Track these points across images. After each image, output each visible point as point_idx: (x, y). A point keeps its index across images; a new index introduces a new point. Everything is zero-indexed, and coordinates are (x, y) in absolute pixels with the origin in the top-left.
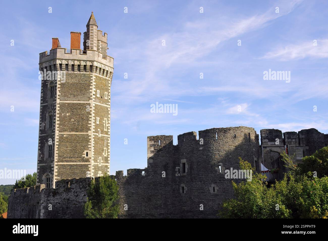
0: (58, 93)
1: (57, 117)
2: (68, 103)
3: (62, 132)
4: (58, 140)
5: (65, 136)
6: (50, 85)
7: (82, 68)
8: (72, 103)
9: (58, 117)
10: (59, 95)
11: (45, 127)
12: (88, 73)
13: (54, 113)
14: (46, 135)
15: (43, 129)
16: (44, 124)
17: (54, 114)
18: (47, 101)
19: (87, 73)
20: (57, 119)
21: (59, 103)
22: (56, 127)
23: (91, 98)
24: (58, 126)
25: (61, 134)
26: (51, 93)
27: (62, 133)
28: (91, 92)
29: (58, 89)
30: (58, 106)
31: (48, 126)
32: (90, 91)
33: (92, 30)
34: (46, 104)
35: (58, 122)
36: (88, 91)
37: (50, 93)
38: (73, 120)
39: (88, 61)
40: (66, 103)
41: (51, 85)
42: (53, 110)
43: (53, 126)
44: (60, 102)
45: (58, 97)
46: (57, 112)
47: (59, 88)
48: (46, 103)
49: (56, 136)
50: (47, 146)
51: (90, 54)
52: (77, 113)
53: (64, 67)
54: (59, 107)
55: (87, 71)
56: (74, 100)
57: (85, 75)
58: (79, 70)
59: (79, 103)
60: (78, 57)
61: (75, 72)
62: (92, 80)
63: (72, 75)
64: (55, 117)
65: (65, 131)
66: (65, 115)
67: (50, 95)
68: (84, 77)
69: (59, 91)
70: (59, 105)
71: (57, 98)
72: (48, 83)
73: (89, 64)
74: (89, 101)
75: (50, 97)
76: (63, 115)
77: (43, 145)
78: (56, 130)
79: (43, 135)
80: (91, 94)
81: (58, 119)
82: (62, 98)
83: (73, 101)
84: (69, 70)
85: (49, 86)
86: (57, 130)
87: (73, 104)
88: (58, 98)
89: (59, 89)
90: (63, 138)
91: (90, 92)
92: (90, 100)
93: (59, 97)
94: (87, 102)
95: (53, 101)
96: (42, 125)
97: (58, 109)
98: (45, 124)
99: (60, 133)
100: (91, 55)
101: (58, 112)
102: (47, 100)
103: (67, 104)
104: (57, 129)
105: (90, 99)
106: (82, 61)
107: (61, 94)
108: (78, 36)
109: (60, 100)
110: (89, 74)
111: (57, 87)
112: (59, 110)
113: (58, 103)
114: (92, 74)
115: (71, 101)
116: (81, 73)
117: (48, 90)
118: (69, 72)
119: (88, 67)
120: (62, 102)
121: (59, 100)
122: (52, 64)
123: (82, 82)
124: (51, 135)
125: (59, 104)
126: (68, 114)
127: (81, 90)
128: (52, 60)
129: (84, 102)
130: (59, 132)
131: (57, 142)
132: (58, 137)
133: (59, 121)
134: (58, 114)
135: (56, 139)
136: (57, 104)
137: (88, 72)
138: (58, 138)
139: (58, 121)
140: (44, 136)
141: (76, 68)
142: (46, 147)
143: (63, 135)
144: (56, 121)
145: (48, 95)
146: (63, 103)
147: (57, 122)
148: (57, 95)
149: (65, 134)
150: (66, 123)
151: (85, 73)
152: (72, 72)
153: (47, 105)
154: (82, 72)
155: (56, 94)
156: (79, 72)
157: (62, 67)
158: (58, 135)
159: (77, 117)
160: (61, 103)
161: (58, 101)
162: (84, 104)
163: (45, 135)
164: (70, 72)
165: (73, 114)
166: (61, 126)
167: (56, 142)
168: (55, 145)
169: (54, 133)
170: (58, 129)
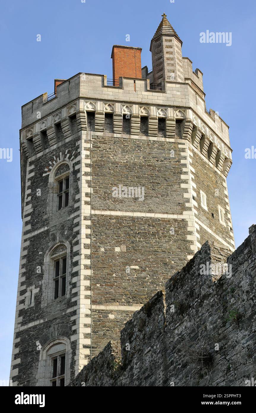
0: (85, 189)
1: (83, 257)
2: (117, 217)
3: (100, 303)
4: (88, 330)
5: (111, 317)
6: (57, 177)
7: (153, 124)
8: (130, 217)
9: (87, 257)
10: (87, 195)
11: (38, 299)
12: (172, 140)
13: (72, 248)
14: (42, 321)
15: (33, 305)
16: (36, 291)
17: (72, 251)
18: (46, 220)
19: (168, 140)
20: (85, 262)
21: (89, 215)
22: (82, 288)
23: (187, 205)
24: (88, 283)
25: (99, 311)
26: (60, 198)
27: (102, 307)
28: (186, 190)
29: (84, 179)
30: (85, 223)
31: (49, 294)
32: (183, 186)
33: (171, 47)
34: (42, 230)
35: (89, 272)
36: (176, 187)
37: (57, 199)
38: (137, 267)
39: (170, 106)
40: (111, 217)
41: (60, 176)
42: (67, 238)
43: (68, 287)
44: (93, 212)
45: (84, 198)
46: (84, 241)
47: (86, 174)
48: (43, 226)
49: (81, 315)
50: (46, 361)
51: (175, 92)
52: (148, 245)
53: (100, 119)
54: (88, 227)
55: (168, 133)
56: (136, 209)
57: (162, 144)
58: (145, 131)
59: (151, 218)
60: (141, 96)
61: (133, 137)
62: (185, 158)
63: (126, 144)
64: (75, 259)
65: (114, 300)
66: (110, 250)
67: (56, 203)
68: (162, 151)
69: (88, 182)
70: (89, 223)
71: (83, 203)
72: (48, 173)
73: (172, 114)
74: (181, 214)
75: (55, 208)
76: (103, 250)
77: (29, 359)
78: (82, 297)
79: (31, 325)
80: (186, 195)
81: (88, 262)
82: (98, 202)
83: (133, 211)
84: (115, 129)
85: (51, 180)
86: (87, 297)
87: (133, 219)
88: (86, 203)
89: (89, 178)
90: (107, 324)
91: (183, 189)
92: (184, 212)
93: (88, 199)
94: (175, 217)
95: (69, 215)
96: (28, 294)
97: (84, 231)
98: (41, 291)
99: (94, 307)
100: (179, 93)
101: (88, 241)
102: (45, 217)
103: (114, 221)
104: (83, 293)
105: (182, 207)
106: (152, 107)
107: (96, 192)
108: (135, 57)
109: (92, 208)
110: (174, 143)
111: (83, 173)
112: (90, 235)
113: (86, 215)
114: (184, 144)
115: (126, 211)
116: (152, 139)
117: (51, 191)
118: (115, 135)
119: (171, 124)
120: (98, 212)
121: (90, 206)
122: (65, 116)
123: (156, 163)
124: (63, 317)
125: (90, 218)
126: (117, 249)
127: (153, 182)
128: (63, 107)
129: (165, 216)
130: (93, 302)
131: (86, 336)
132: (88, 321)
133: (90, 268)
134: (86, 246)
135: (81, 325)
136: (82, 218)
137: (171, 137)
138: (90, 323)
139: (86, 267)
140: (35, 327)
141: (136, 124)
142: (41, 364)
143: (106, 313)
144: (82, 267)
145: (51, 204)
146: (103, 215)
147: (85, 272)
148: (83, 195)
149: (111, 312)
150: (114, 275)
151: (163, 139)
152: (126, 136)
153: (48, 231)
154: (154, 135)
155: (78, 190)
156: (144, 138)
157: (96, 121)
158: (89, 312)
159: (148, 260)
160: (95, 215)
161: (86, 210)
162: (165, 221)
163: (37, 323)
164: (119, 136)
165: (133, 249)
166: (98, 285)
167: (81, 336)
168: (81, 346)
169: (75, 308)
170: (89, 293)
